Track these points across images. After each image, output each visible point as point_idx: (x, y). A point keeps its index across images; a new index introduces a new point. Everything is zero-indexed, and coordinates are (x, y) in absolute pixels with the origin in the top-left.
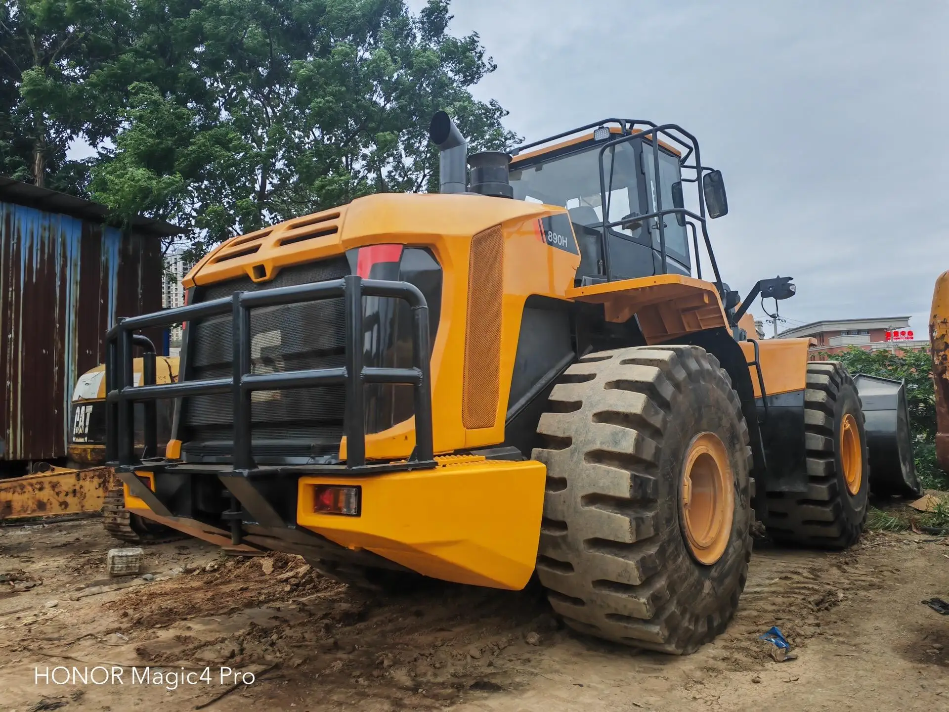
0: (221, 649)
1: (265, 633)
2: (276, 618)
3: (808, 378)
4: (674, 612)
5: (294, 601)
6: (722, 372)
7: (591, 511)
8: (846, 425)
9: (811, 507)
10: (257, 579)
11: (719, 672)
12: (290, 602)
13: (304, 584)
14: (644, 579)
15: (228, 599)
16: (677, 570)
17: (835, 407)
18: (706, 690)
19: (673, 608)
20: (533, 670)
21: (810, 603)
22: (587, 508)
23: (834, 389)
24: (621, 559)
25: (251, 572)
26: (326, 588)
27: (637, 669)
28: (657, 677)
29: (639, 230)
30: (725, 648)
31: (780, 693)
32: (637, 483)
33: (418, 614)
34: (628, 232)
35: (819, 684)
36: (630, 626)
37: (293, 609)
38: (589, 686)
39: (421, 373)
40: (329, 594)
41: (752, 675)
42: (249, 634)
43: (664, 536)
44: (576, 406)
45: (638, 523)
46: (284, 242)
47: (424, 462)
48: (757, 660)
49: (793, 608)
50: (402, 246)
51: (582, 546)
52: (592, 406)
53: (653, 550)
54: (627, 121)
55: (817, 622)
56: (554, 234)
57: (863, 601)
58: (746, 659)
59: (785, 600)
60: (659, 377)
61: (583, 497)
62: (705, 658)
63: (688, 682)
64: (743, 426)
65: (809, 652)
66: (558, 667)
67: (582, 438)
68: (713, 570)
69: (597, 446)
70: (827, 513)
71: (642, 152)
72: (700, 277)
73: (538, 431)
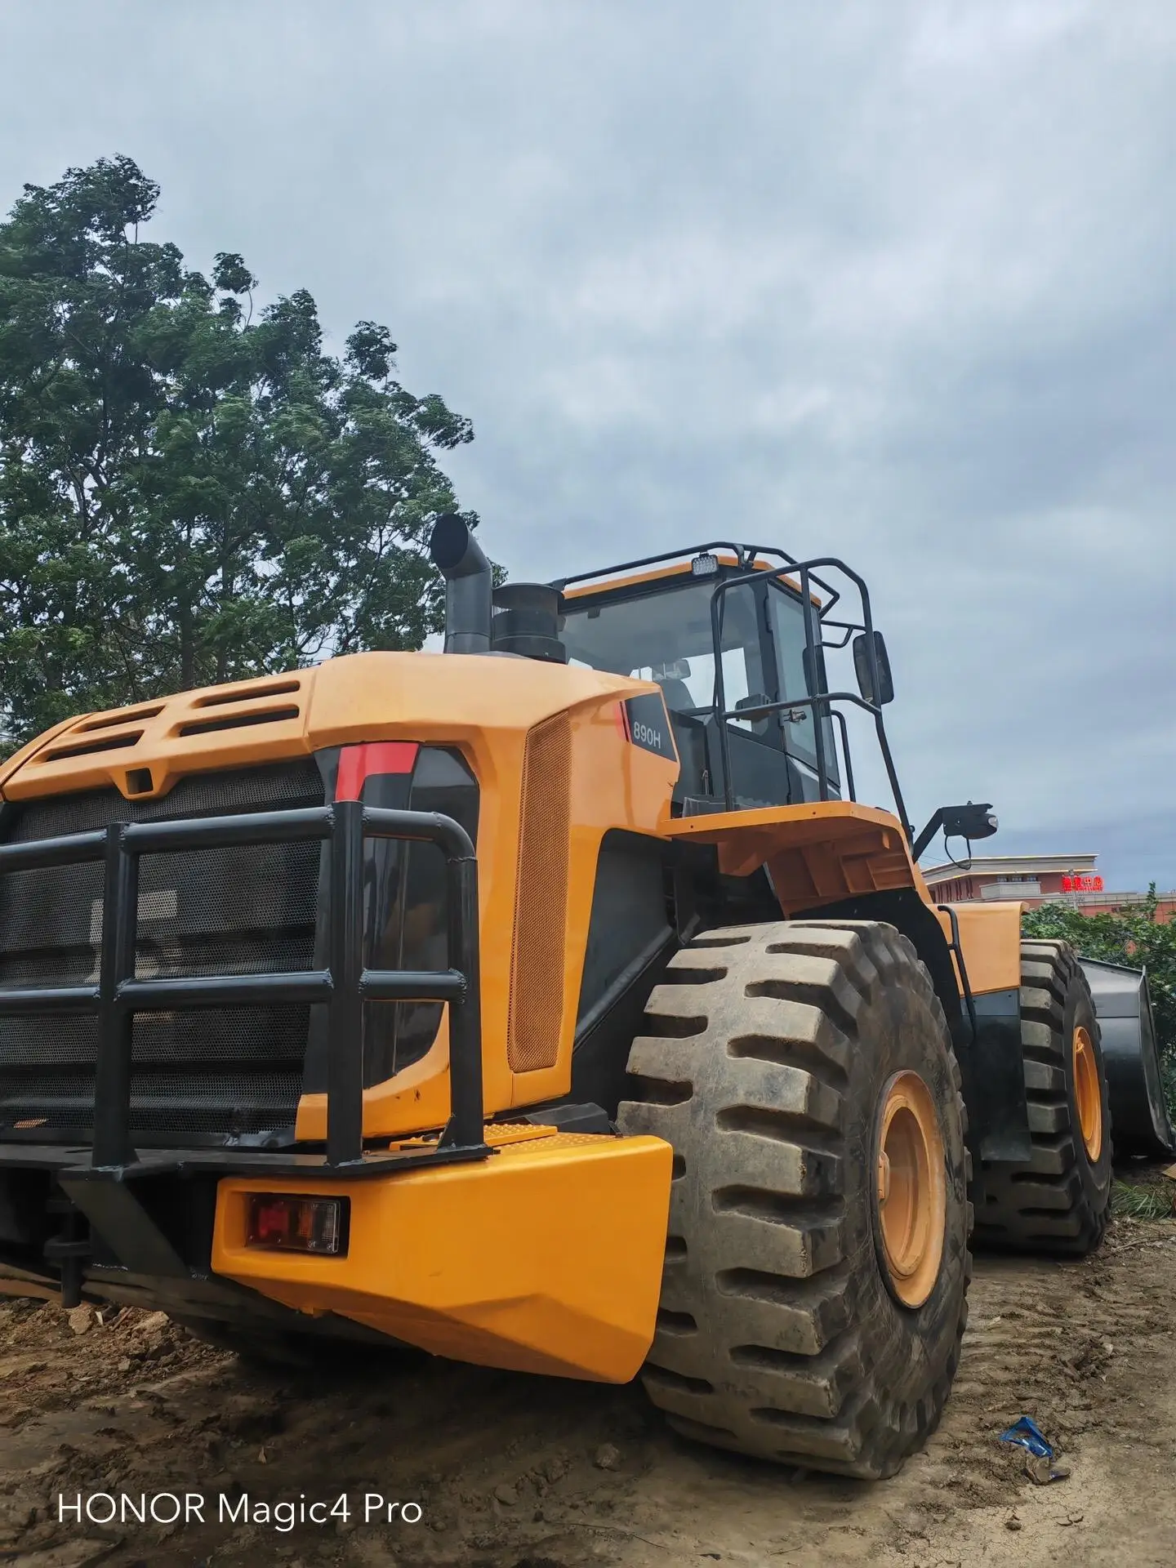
0: (8, 1507)
1: (93, 1467)
2: (110, 1432)
3: (1022, 967)
4: (871, 1401)
5: (139, 1393)
6: (920, 966)
7: (732, 1219)
8: (1079, 1046)
9: (1034, 1185)
10: (59, 1345)
11: (949, 1512)
12: (132, 1394)
13: (156, 1355)
14: (825, 1342)
15: (8, 1392)
16: (872, 1325)
17: (1063, 1015)
18: (932, 1549)
19: (870, 1394)
20: (622, 1528)
21: (1064, 1363)
22: (723, 1213)
23: (1059, 985)
24: (785, 1307)
25: (47, 1331)
26: (198, 1362)
27: (806, 1513)
28: (845, 1529)
29: (765, 722)
30: (948, 1461)
31: (1060, 1548)
32: (815, 1167)
33: (383, 1412)
34: (746, 725)
35: (1120, 1529)
36: (796, 1430)
37: (138, 1410)
38: (731, 1558)
39: (463, 981)
40: (206, 1373)
41: (1003, 1514)
42: (61, 1473)
43: (855, 1263)
44: (695, 1025)
45: (816, 1237)
46: (187, 729)
47: (467, 1148)
48: (1006, 1484)
49: (1040, 1376)
50: (416, 745)
51: (714, 1283)
52: (726, 1025)
53: (839, 1289)
54: (746, 548)
55: (1087, 1401)
56: (643, 727)
57: (1145, 1355)
58: (988, 1483)
59: (1024, 1359)
60: (837, 978)
61: (715, 1192)
62: (915, 1484)
63: (899, 1536)
64: (951, 1058)
65: (1086, 1461)
66: (665, 1518)
67: (711, 1085)
68: (922, 1317)
69: (740, 1099)
70: (1060, 1195)
71: (767, 597)
72: (853, 798)
73: (629, 1069)
